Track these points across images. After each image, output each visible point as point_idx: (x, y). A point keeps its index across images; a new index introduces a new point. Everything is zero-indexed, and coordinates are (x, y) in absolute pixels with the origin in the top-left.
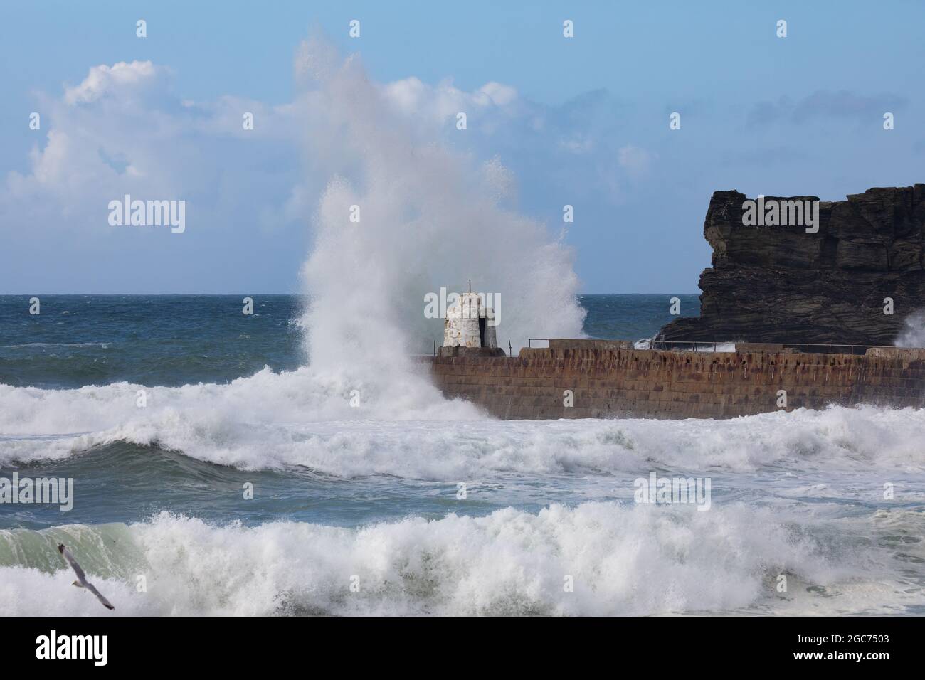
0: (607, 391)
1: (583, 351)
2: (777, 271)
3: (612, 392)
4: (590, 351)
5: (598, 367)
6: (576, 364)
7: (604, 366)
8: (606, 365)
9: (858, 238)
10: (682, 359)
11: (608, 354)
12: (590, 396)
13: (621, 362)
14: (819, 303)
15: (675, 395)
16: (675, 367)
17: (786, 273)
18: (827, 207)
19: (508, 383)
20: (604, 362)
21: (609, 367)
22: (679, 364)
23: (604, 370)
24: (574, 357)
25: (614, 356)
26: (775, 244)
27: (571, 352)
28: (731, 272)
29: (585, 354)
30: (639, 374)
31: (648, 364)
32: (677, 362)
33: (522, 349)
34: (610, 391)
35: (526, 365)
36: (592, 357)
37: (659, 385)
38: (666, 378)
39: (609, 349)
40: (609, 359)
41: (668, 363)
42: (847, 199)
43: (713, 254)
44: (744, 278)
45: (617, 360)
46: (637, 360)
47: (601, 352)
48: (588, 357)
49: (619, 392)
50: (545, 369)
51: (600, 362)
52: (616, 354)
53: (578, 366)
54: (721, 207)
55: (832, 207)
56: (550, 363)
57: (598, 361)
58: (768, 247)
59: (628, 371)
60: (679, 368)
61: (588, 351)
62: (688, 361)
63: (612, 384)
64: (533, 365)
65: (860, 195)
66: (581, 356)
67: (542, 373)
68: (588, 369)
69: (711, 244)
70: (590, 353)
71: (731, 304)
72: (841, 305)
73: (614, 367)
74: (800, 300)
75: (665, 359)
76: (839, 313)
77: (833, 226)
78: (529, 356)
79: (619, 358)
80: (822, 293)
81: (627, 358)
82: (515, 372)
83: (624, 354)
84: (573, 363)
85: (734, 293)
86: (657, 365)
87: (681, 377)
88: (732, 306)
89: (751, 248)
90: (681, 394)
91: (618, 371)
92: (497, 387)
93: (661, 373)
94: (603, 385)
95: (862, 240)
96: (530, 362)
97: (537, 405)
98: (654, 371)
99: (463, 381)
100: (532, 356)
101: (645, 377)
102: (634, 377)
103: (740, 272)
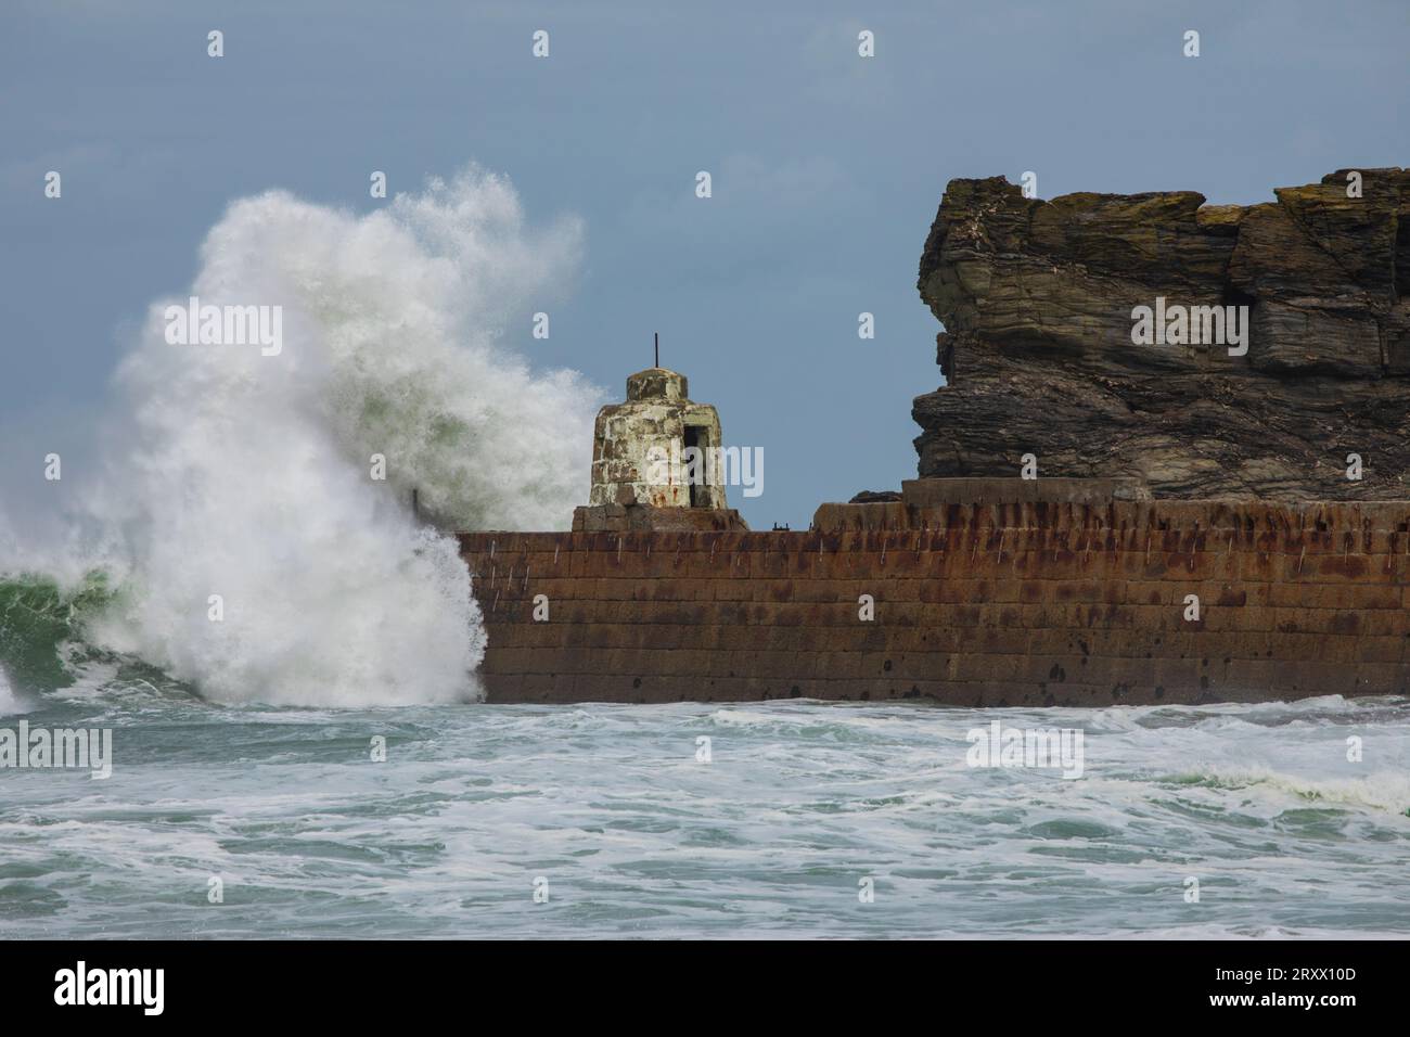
0: (1079, 610)
1: (1002, 507)
2: (1102, 378)
3: (1093, 613)
4: (1024, 506)
5: (1047, 546)
6: (984, 541)
7: (1065, 544)
8: (1073, 543)
9: (1305, 295)
10: (1300, 522)
11: (1077, 513)
12: (1025, 623)
13: (1116, 532)
14: (1209, 456)
15: (1283, 615)
16: (1280, 541)
17: (1125, 382)
18: (1227, 219)
19: (781, 596)
20: (1066, 534)
21: (1081, 546)
22: (1295, 532)
23: (1067, 556)
24: (975, 524)
25: (1096, 518)
26: (1100, 309)
27: (969, 513)
28: (992, 380)
29: (1010, 516)
30: (1173, 563)
31: (1197, 539)
32: (1288, 528)
33: (822, 506)
34: (1085, 609)
35: (834, 547)
36: (1030, 524)
37: (1234, 590)
38: (1254, 572)
39: (1081, 501)
40: (1079, 526)
41: (1258, 532)
42: (1274, 199)
43: (940, 337)
44: (1024, 396)
45: (1105, 529)
46: (1164, 526)
47: (1057, 507)
48: (1018, 523)
49: (1112, 613)
50: (893, 556)
51: (1055, 535)
52: (1102, 513)
53: (990, 545)
54: (968, 218)
55: (1242, 217)
56: (906, 539)
57: (1048, 533)
58: (1082, 319)
59: (1139, 555)
60: (1293, 546)
61: (1017, 507)
62: (1321, 527)
63: (1092, 592)
64: (857, 546)
65: (1309, 188)
66: (996, 521)
67: (882, 567)
68: (1021, 554)
69: (938, 311)
70: (1025, 513)
71: (997, 457)
72: (1267, 460)
73: (1097, 546)
74: (1166, 448)
75: (1251, 524)
76: (1260, 482)
77: (1244, 264)
78: (843, 523)
79: (1112, 524)
80: (1218, 433)
81: (1135, 524)
82: (803, 565)
83: (1125, 513)
84: (974, 538)
85: (1002, 431)
86: (1227, 539)
87: (1298, 569)
88: (1000, 463)
89: (1041, 323)
90: (1300, 612)
91: (1107, 557)
92: (753, 606)
93: (1241, 559)
94: (1066, 593)
95: (1315, 301)
96: (847, 539)
97: (870, 651)
98: (1218, 555)
99: (651, 593)
100: (850, 523)
101: (1191, 571)
102: (1155, 571)
103: (1014, 379)
